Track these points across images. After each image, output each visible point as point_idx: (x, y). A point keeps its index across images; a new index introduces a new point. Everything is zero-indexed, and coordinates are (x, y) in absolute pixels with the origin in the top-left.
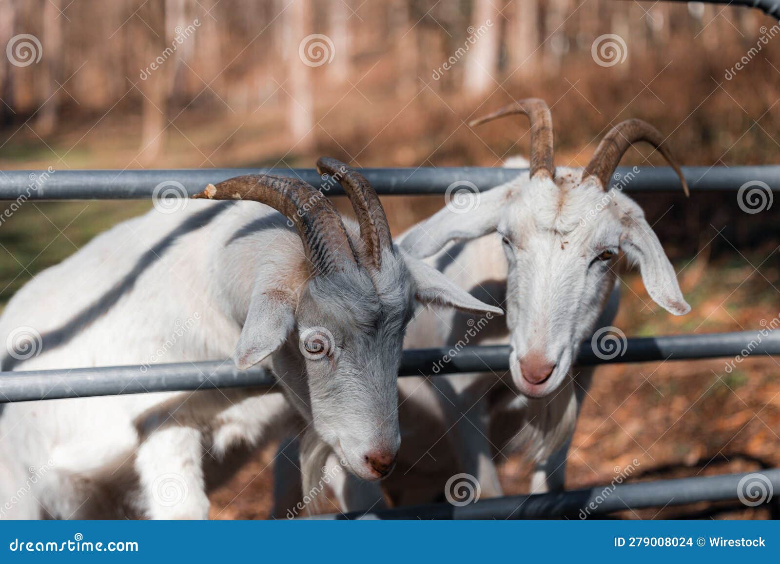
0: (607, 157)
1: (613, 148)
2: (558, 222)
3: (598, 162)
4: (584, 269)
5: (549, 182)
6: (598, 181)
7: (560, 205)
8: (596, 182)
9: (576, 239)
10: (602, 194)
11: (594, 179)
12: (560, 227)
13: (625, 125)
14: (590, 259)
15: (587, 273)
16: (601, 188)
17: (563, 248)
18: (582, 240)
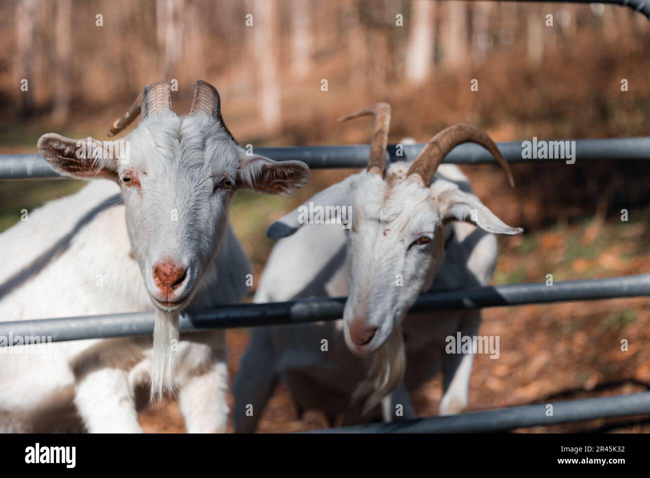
0: (429, 159)
1: (436, 151)
2: (381, 213)
3: (421, 163)
4: (404, 251)
5: (378, 178)
6: (420, 178)
7: (387, 198)
8: (418, 179)
9: (396, 227)
10: (421, 190)
11: (416, 177)
12: (383, 217)
13: (450, 130)
14: (408, 242)
15: (406, 255)
16: (422, 184)
17: (385, 234)
18: (401, 228)
